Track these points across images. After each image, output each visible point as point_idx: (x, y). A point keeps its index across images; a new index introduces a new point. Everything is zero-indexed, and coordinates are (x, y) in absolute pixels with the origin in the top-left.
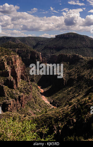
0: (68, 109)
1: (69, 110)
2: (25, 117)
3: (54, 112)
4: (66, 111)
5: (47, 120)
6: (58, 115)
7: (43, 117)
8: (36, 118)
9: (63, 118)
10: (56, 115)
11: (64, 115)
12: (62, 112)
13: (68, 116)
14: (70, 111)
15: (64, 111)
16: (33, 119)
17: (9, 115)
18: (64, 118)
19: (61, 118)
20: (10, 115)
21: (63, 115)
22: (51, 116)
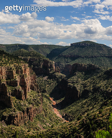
0: (76, 124)
1: (77, 125)
2: (28, 131)
3: (60, 127)
4: (74, 126)
5: (53, 136)
6: (64, 130)
7: (48, 132)
8: (40, 133)
9: (70, 135)
10: (63, 130)
11: (71, 131)
12: (70, 127)
13: (76, 131)
14: (78, 127)
15: (71, 126)
16: (37, 135)
17: (12, 129)
18: (71, 134)
19: (67, 134)
20: (13, 128)
21: (70, 130)
22: (57, 131)
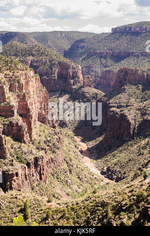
0: (142, 185)
1: (145, 187)
2: (49, 201)
3: (111, 191)
4: (138, 190)
5: (98, 210)
6: (119, 198)
7: (88, 202)
8: (73, 205)
9: (131, 206)
10: (116, 198)
11: (133, 199)
12: (130, 192)
13: (143, 200)
14: (146, 190)
15: (133, 191)
16: (67, 207)
17: (16, 198)
18: (133, 204)
19: (126, 204)
20: (18, 197)
21: (132, 197)
22: (106, 200)
